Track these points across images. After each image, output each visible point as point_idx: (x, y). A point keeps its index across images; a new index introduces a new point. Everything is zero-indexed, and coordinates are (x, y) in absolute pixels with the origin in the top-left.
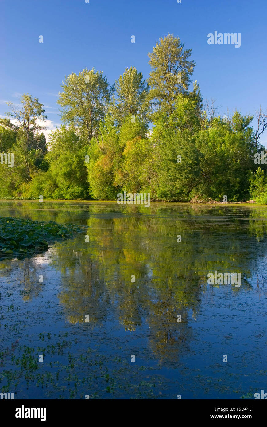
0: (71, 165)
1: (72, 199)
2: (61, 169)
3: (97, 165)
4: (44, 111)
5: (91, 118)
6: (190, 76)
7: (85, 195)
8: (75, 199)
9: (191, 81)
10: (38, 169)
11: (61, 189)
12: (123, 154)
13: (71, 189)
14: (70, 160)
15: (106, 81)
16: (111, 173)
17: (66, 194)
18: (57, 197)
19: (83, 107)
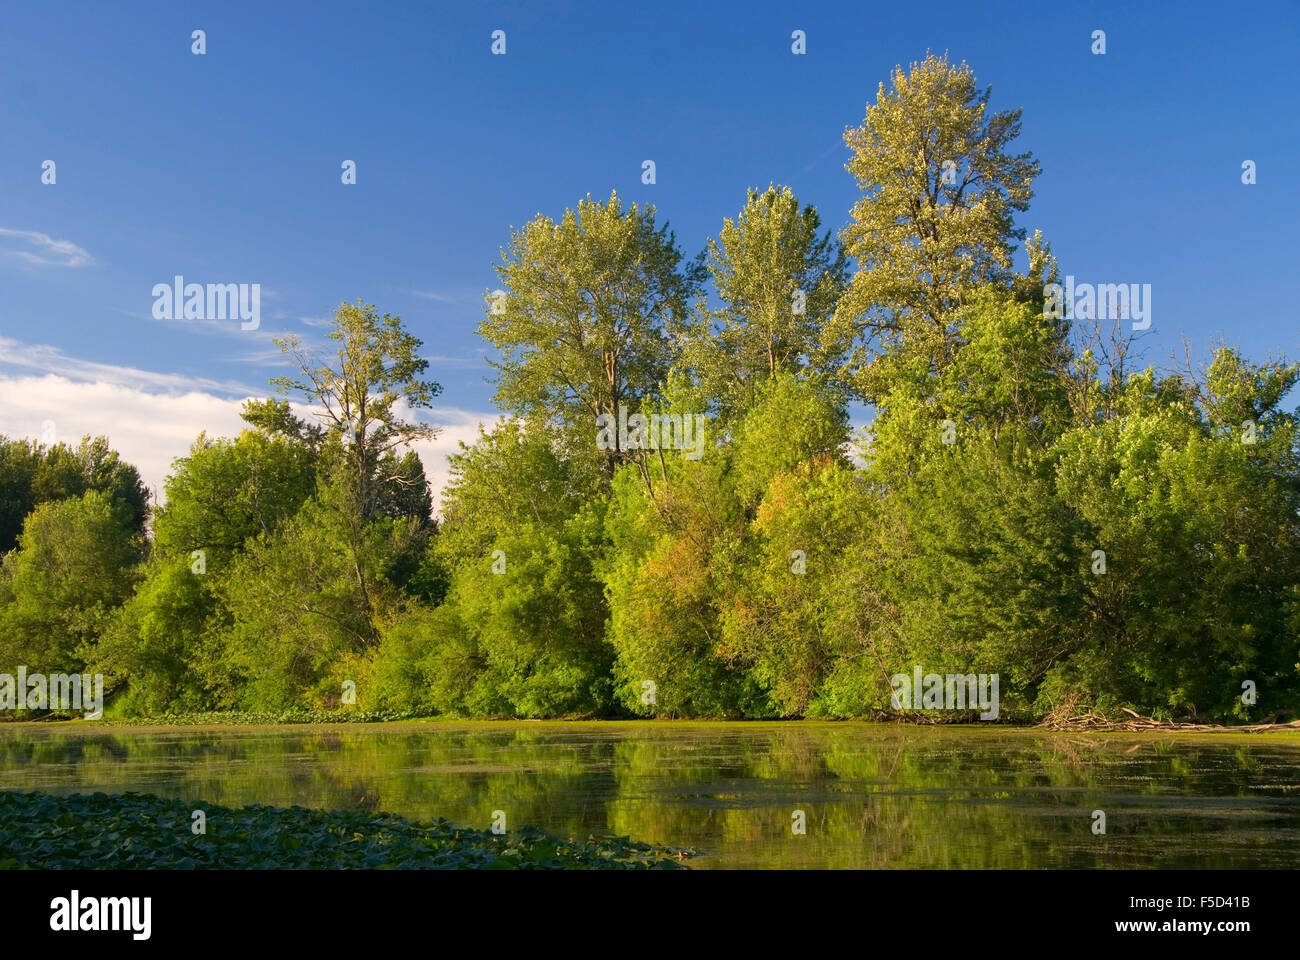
0: (540, 577)
1: (547, 717)
2: (500, 595)
3: (645, 574)
4: (425, 364)
5: (614, 387)
6: (1016, 215)
7: (599, 701)
8: (556, 717)
9: (1021, 235)
10: (408, 597)
11: (501, 676)
12: (755, 525)
13: (539, 674)
14: (536, 558)
15: (672, 242)
16: (704, 608)
17: (522, 695)
18: (482, 709)
19: (582, 347)
